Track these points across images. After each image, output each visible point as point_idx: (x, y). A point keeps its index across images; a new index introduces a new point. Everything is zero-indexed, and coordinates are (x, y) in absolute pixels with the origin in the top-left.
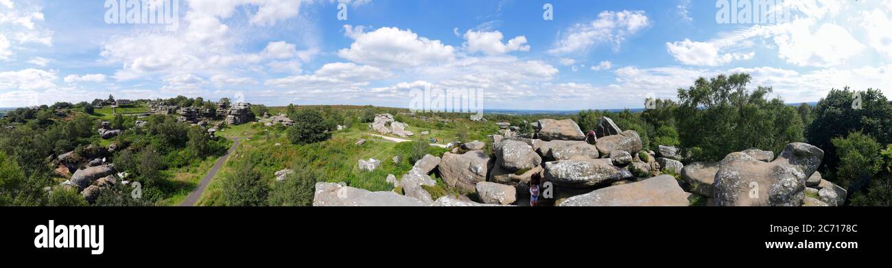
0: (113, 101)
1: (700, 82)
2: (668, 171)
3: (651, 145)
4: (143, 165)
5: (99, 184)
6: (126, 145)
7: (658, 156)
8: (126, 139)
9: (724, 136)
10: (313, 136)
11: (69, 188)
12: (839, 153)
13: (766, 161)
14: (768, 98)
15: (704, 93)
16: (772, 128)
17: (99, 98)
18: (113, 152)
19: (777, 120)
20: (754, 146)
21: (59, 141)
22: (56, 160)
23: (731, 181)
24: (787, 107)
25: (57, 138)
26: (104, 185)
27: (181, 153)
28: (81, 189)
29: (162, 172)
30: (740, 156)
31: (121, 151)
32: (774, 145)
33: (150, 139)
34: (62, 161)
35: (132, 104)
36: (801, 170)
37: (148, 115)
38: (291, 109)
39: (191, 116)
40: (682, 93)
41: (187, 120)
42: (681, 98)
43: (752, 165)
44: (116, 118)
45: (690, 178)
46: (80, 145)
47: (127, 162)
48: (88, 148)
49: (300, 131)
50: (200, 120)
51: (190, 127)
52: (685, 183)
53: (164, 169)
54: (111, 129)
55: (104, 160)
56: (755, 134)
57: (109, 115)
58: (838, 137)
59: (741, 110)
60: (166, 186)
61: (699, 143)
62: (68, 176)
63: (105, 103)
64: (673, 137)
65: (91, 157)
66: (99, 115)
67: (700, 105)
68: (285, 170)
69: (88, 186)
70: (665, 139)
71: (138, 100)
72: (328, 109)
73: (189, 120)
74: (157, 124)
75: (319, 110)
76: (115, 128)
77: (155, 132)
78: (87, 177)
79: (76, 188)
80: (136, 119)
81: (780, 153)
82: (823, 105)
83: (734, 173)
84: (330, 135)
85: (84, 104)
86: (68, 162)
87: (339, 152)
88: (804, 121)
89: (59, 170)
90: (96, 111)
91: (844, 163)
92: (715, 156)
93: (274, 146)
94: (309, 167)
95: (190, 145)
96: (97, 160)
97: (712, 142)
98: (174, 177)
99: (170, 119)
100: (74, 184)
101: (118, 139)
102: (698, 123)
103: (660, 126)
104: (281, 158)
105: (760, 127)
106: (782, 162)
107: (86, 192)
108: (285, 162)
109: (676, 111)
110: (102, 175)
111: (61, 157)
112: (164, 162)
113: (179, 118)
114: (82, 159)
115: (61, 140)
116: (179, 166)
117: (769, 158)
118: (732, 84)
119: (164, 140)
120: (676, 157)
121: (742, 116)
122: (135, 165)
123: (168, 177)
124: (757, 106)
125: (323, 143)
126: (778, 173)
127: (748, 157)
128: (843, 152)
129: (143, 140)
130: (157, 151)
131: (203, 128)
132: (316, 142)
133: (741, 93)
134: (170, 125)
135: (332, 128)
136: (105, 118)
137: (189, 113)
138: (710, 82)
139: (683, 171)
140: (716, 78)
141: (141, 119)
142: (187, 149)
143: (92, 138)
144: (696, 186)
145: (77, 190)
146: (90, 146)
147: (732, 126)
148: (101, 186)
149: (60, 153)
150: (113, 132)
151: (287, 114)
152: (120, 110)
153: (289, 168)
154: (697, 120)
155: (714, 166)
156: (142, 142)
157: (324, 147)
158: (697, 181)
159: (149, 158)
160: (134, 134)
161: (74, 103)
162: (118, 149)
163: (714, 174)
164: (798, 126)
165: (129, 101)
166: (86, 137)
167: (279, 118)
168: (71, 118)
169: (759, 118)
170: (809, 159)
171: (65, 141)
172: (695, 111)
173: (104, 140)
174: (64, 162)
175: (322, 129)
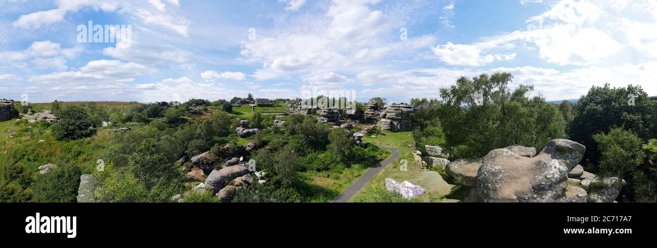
0: (252, 100)
1: (462, 81)
2: (435, 168)
3: (417, 145)
4: (280, 165)
5: (236, 183)
6: (264, 144)
7: (424, 155)
8: (264, 138)
9: (487, 133)
10: (78, 132)
11: (203, 192)
12: (600, 148)
13: (529, 156)
14: (530, 96)
15: (466, 92)
16: (534, 126)
17: (238, 97)
18: (251, 151)
19: (538, 117)
20: (516, 143)
21: (192, 142)
22: (188, 163)
23: (494, 174)
24: (550, 105)
25: (191, 138)
26: (241, 184)
27: (321, 156)
28: (216, 191)
29: (300, 173)
30: (502, 152)
31: (259, 150)
32: (536, 141)
33: (288, 139)
34: (195, 164)
35: (270, 103)
36: (563, 164)
37: (287, 115)
38: (56, 106)
39: (333, 117)
40: (444, 93)
41: (329, 121)
42: (443, 97)
43: (515, 161)
44: (255, 117)
45: (454, 173)
46: (217, 144)
47: (264, 161)
48: (225, 147)
49: (65, 127)
50: (344, 123)
51: (330, 129)
52: (449, 177)
53: (302, 171)
54: (249, 128)
55: (241, 159)
56: (517, 131)
57: (248, 114)
58: (599, 133)
59: (503, 108)
60: (304, 189)
61: (464, 141)
62: (202, 179)
63: (244, 102)
64: (440, 137)
65: (228, 157)
66: (237, 113)
67: (463, 105)
68: (49, 164)
69: (223, 187)
70: (432, 139)
71: (277, 100)
72: (93, 105)
73: (330, 121)
74: (296, 124)
75: (84, 106)
76: (253, 127)
77: (293, 132)
78: (223, 178)
79: (211, 190)
80: (274, 118)
81: (542, 149)
82: (584, 103)
83: (497, 167)
84: (95, 131)
85: (222, 102)
86: (203, 163)
87: (104, 148)
88: (566, 118)
89: (192, 173)
90: (234, 109)
91: (606, 157)
92: (479, 152)
93: (37, 143)
94: (72, 162)
95: (332, 148)
96: (234, 159)
97: (475, 140)
98: (313, 180)
99: (310, 120)
100: (208, 186)
101: (255, 138)
102: (461, 121)
103: (426, 126)
104: (45, 154)
105: (522, 124)
106: (544, 157)
107: (222, 194)
108: (49, 158)
109: (439, 110)
110: (239, 174)
111: (194, 159)
112: (302, 164)
113: (319, 119)
114: (219, 159)
115: (196, 141)
116: (319, 170)
117: (531, 154)
118: (494, 82)
119: (303, 141)
120: (443, 155)
121: (504, 114)
122: (273, 165)
123: (306, 179)
124: (519, 104)
125: (88, 139)
126: (541, 166)
127: (510, 153)
128: (605, 147)
129: (281, 139)
130: (295, 152)
131: (348, 131)
132: (81, 138)
133: (503, 91)
134: (309, 126)
135: (97, 124)
136: (244, 116)
137: (331, 114)
138: (473, 81)
139: (447, 167)
140: (479, 78)
141: (279, 119)
142: (328, 153)
143: (229, 137)
144: (460, 179)
145: (211, 193)
146: (227, 145)
147: (494, 123)
148: (237, 186)
149: (193, 155)
150: (251, 130)
151: (52, 110)
152: (259, 109)
153: (52, 163)
154: (460, 119)
155: (477, 161)
156: (280, 142)
157: (89, 143)
158: (461, 175)
159: (287, 158)
160: (272, 133)
161: (211, 100)
162: (256, 148)
163: (477, 169)
164: (560, 123)
165: (267, 100)
166: (223, 136)
167: (42, 115)
168: (207, 117)
169: (521, 115)
170: (571, 154)
171: (200, 140)
172: (459, 108)
173: (241, 139)
174: (198, 164)
175: (87, 126)
